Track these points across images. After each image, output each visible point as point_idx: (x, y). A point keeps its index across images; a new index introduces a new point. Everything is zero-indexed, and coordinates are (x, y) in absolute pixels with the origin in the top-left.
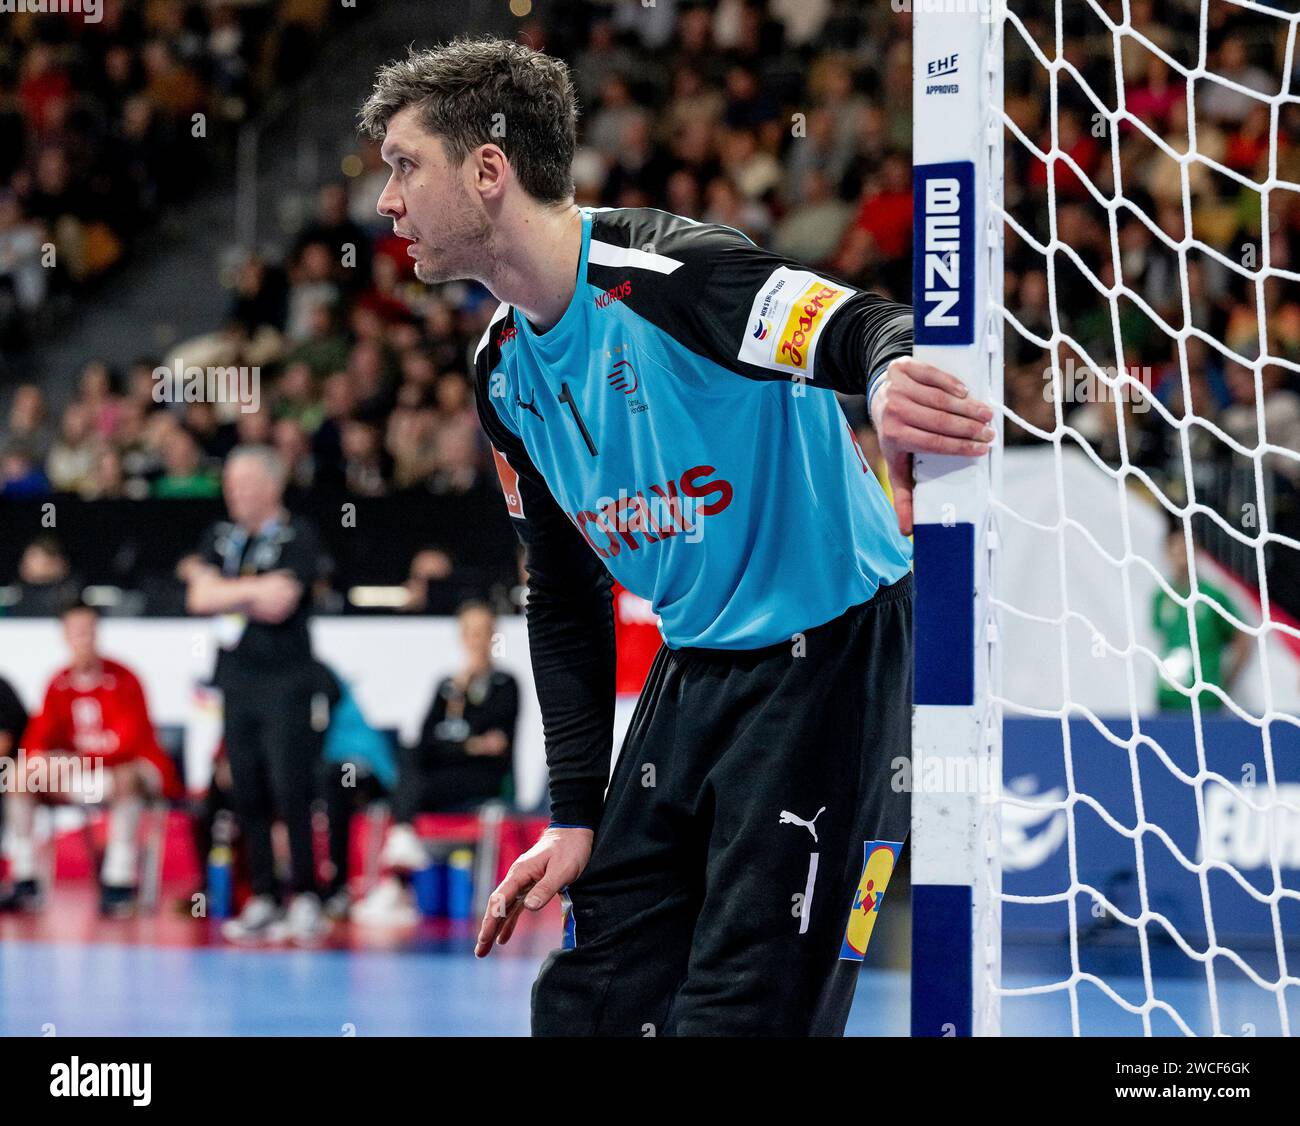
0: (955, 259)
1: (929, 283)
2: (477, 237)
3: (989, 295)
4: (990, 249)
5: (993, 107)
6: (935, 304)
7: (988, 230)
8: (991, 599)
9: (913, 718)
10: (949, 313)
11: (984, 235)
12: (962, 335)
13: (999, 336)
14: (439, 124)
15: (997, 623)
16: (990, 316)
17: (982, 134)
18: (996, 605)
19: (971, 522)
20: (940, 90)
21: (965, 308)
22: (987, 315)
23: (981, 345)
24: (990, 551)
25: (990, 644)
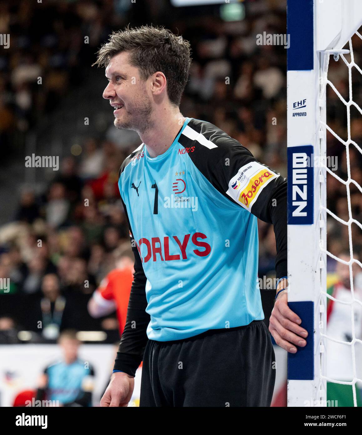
0: (305, 188)
1: (294, 198)
2: (145, 112)
3: (320, 203)
4: (321, 183)
5: (321, 122)
6: (297, 207)
7: (319, 175)
8: (321, 334)
9: (288, 385)
10: (303, 211)
11: (318, 177)
12: (308, 220)
13: (325, 220)
14: (138, 62)
15: (324, 344)
16: (320, 212)
17: (317, 134)
18: (324, 337)
19: (312, 301)
20: (299, 115)
21: (309, 209)
22: (319, 212)
23: (316, 225)
24: (321, 314)
25: (321, 354)
